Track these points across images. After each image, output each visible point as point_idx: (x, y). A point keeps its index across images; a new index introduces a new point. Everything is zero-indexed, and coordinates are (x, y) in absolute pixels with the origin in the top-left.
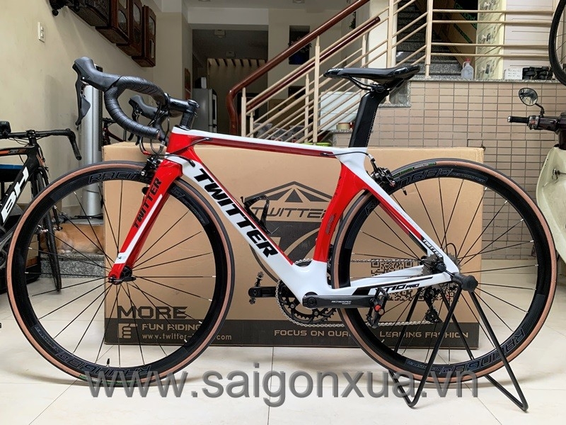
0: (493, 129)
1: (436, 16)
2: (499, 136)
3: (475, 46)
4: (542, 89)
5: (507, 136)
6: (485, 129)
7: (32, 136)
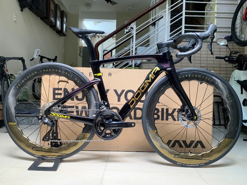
0: (212, 62)
1: (186, 13)
2: (214, 65)
3: (204, 27)
4: (233, 45)
5: (218, 66)
6: (209, 62)
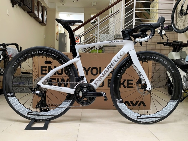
3: (149, 20)
5: (159, 48)
6: (152, 46)
7: (4, 45)
